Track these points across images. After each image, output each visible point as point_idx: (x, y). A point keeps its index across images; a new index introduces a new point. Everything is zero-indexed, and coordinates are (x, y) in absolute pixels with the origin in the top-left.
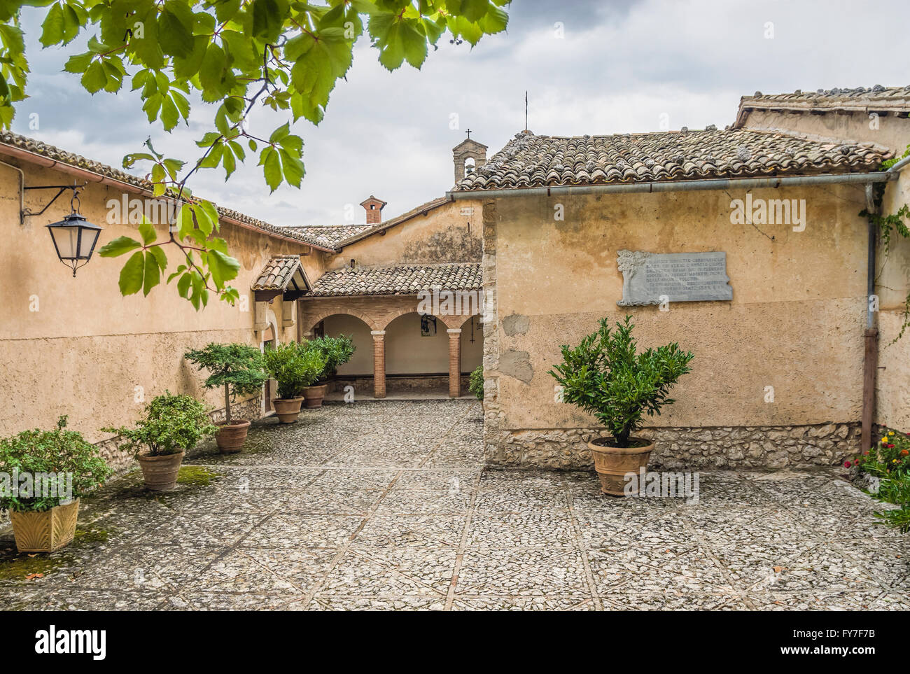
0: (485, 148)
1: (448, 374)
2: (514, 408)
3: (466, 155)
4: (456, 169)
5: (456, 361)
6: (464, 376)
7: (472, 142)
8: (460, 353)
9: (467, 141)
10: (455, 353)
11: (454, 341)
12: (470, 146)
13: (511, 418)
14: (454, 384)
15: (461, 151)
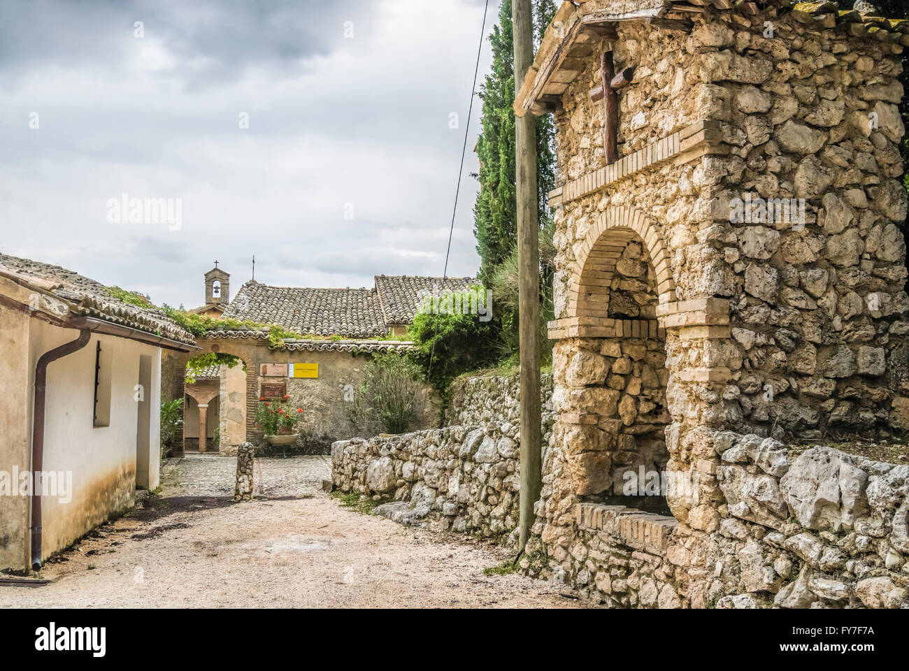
0: (229, 275)
1: (198, 438)
2: (234, 435)
3: (215, 278)
4: (207, 289)
5: (204, 427)
6: (209, 439)
7: (219, 271)
8: (207, 421)
9: (216, 269)
10: (203, 421)
11: (203, 412)
12: (217, 273)
13: (232, 440)
14: (202, 444)
15: (211, 276)
